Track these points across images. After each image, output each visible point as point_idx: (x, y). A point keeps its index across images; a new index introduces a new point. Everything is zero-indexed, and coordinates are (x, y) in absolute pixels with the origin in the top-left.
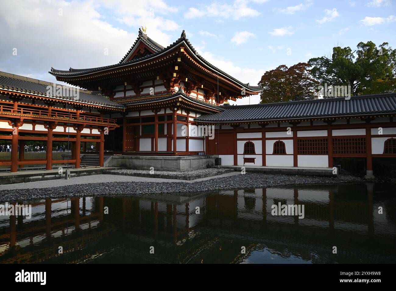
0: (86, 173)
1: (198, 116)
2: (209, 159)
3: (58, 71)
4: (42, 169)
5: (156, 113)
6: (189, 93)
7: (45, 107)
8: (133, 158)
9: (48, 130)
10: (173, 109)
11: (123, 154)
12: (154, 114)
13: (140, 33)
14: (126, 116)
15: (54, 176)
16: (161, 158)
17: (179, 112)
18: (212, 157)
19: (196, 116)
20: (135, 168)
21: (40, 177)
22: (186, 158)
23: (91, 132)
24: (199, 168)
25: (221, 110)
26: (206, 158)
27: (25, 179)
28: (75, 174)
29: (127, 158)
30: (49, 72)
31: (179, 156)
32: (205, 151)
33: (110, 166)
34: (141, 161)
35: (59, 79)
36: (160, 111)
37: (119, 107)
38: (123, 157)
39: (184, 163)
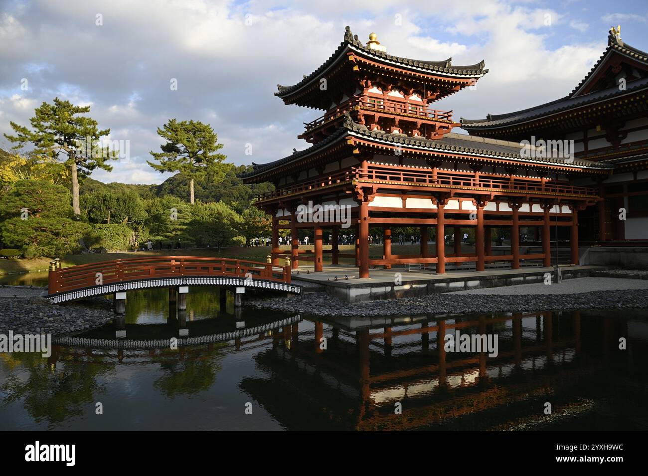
0: (570, 275)
9: (513, 210)
11: (602, 244)
21: (522, 279)
23: (560, 210)
33: (587, 264)
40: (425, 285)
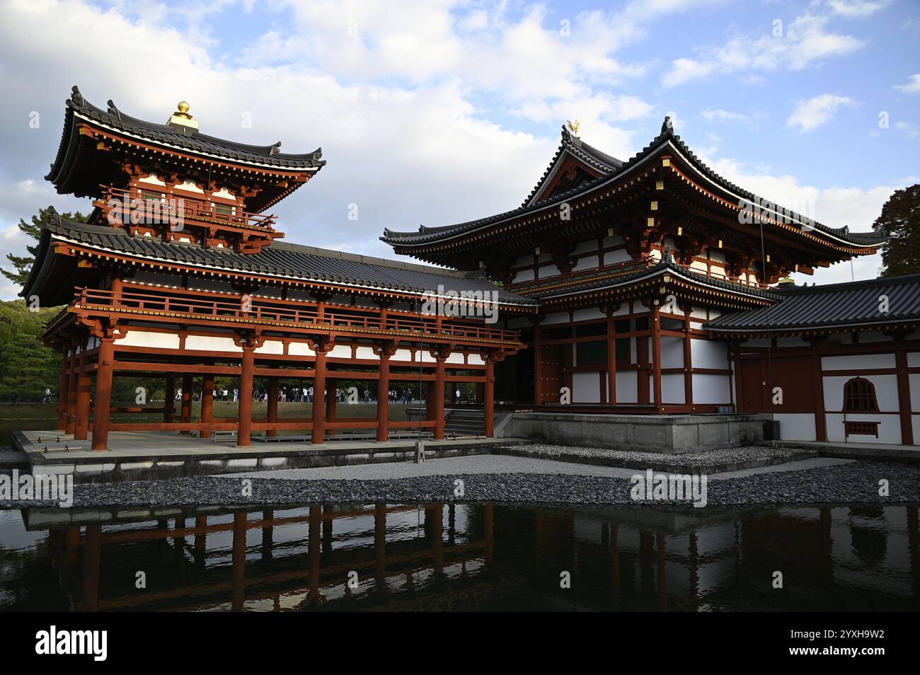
0: (456, 451)
1: (712, 317)
2: (746, 424)
3: (398, 235)
4: (370, 439)
5: (609, 313)
6: (689, 262)
7: (374, 309)
8: (558, 418)
9: (381, 357)
10: (649, 303)
11: (536, 409)
12: (604, 316)
13: (565, 134)
14: (542, 323)
15: (393, 454)
16: (626, 421)
17: (665, 309)
18: (755, 419)
19: (708, 317)
20: (563, 442)
21: (366, 456)
22: (686, 422)
23: (466, 360)
24: (720, 446)
25: (772, 299)
26: (739, 421)
27: (337, 458)
28: (434, 452)
29: (545, 418)
30: (381, 239)
31: (670, 414)
32: (735, 402)
34: (577, 425)
35: (398, 250)
36: (618, 309)
37: (524, 303)
38: (535, 417)
39: (680, 433)
40: (181, 463)
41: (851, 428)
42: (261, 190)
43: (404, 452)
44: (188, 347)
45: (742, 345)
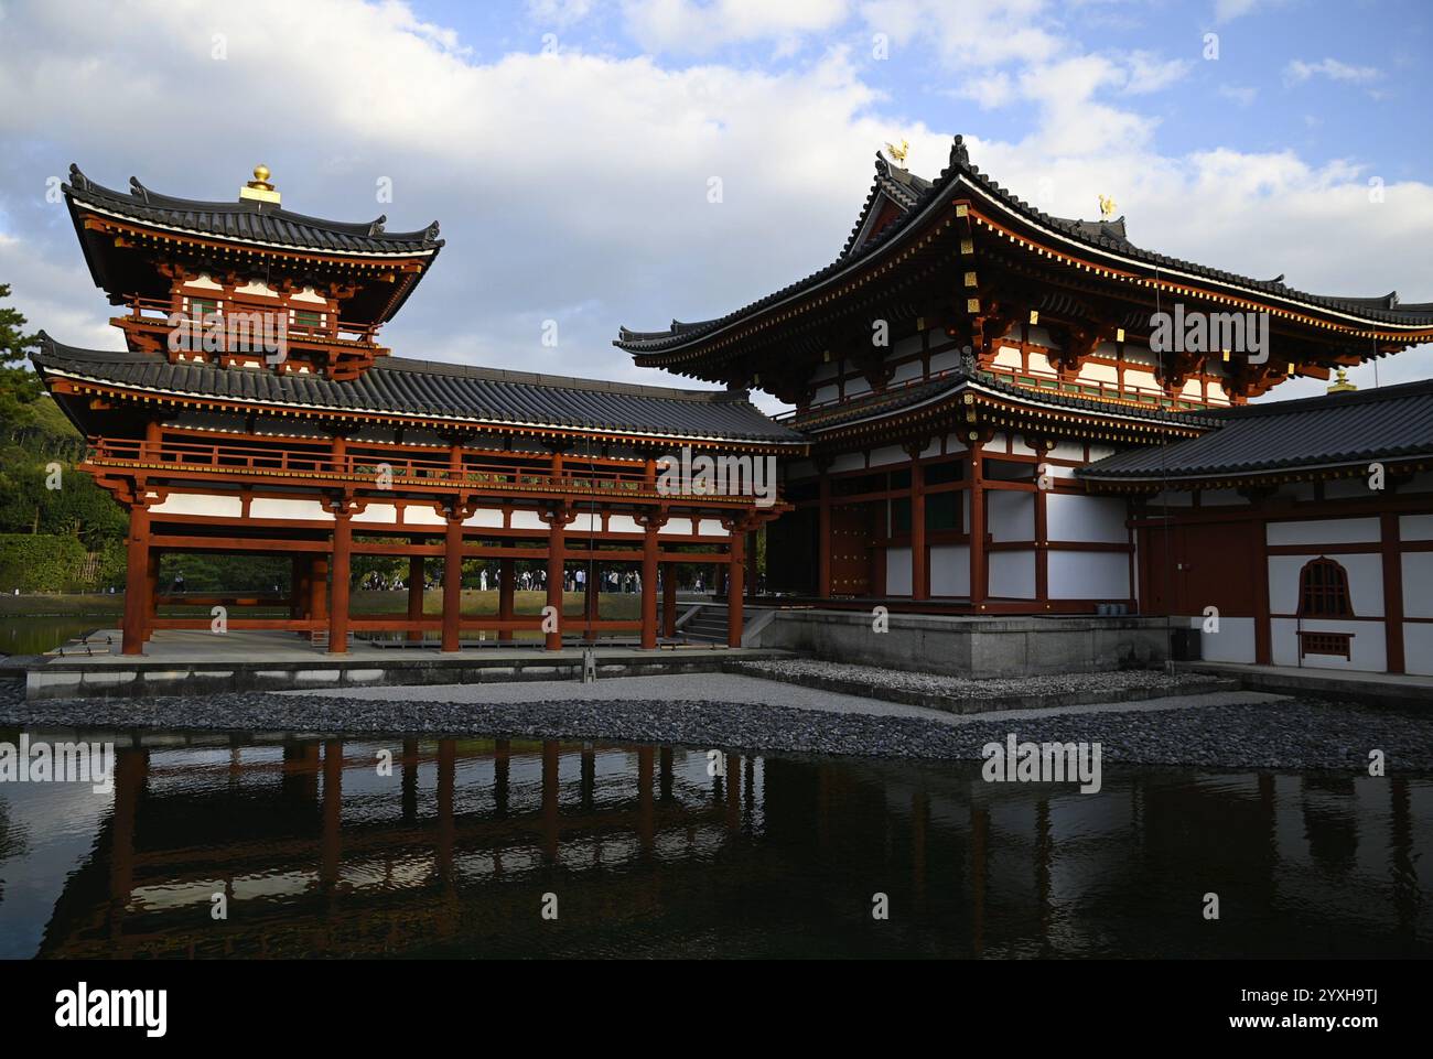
0: (661, 666)
1: (1094, 457)
2: (1135, 633)
3: (639, 336)
5: (914, 452)
6: (1076, 367)
7: (541, 454)
8: (831, 619)
9: (551, 526)
10: (962, 436)
11: (820, 605)
12: (908, 458)
13: (881, 165)
15: (554, 668)
16: (913, 624)
17: (996, 447)
18: (1153, 625)
19: (1086, 457)
20: (837, 657)
21: (510, 670)
22: (1000, 628)
23: (695, 529)
24: (1072, 668)
25: (1206, 425)
26: (1115, 629)
27: (464, 673)
28: (623, 667)
29: (815, 618)
30: (616, 344)
31: (995, 616)
32: (1137, 597)
33: (768, 645)
34: (854, 630)
35: (642, 360)
36: (926, 447)
37: (783, 441)
38: (802, 618)
41: (1311, 643)
42: (360, 288)
43: (572, 666)
44: (253, 514)
45: (1151, 502)
